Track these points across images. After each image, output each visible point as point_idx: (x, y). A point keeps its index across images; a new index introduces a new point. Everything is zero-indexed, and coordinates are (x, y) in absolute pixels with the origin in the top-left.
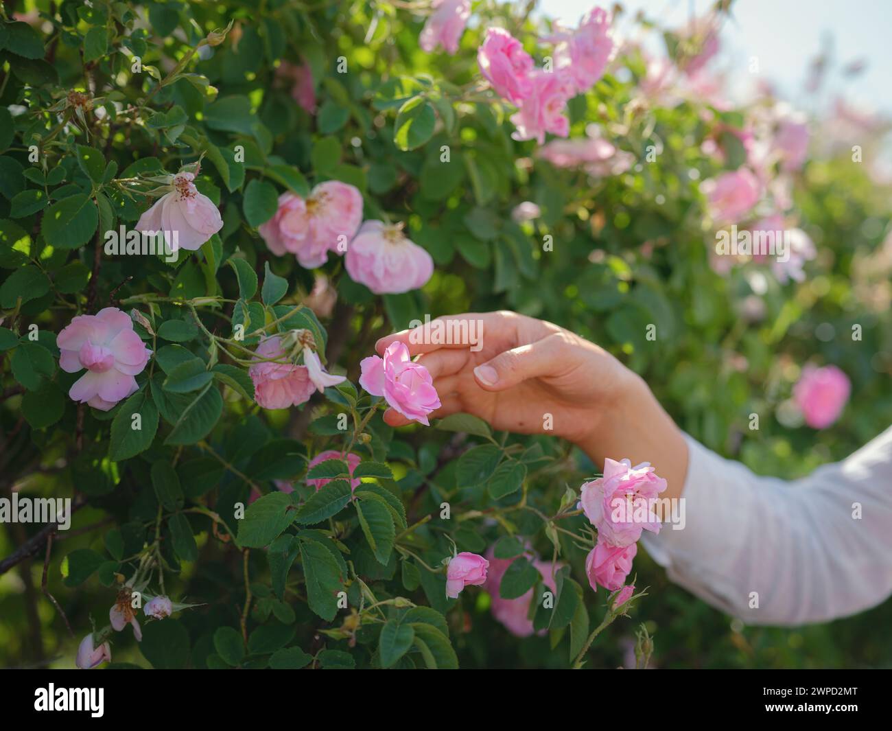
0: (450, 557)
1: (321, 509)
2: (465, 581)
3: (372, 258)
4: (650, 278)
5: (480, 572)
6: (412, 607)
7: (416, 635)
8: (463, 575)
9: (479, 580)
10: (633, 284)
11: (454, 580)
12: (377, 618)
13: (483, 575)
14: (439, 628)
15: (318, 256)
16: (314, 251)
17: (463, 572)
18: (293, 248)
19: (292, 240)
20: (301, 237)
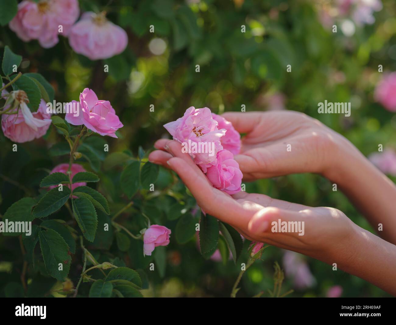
0: (145, 229)
1: (50, 206)
2: (155, 244)
3: (86, 36)
4: (279, 33)
5: (165, 237)
6: (114, 268)
7: (115, 288)
8: (153, 240)
9: (164, 243)
10: (266, 37)
11: (148, 244)
12: (91, 278)
13: (167, 239)
14: (131, 281)
15: (51, 39)
16: (48, 36)
17: (154, 238)
18: (34, 36)
19: (32, 31)
20: (37, 28)
